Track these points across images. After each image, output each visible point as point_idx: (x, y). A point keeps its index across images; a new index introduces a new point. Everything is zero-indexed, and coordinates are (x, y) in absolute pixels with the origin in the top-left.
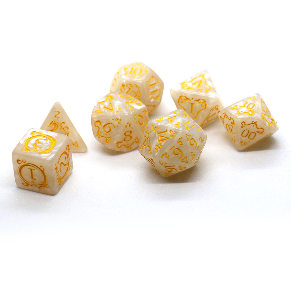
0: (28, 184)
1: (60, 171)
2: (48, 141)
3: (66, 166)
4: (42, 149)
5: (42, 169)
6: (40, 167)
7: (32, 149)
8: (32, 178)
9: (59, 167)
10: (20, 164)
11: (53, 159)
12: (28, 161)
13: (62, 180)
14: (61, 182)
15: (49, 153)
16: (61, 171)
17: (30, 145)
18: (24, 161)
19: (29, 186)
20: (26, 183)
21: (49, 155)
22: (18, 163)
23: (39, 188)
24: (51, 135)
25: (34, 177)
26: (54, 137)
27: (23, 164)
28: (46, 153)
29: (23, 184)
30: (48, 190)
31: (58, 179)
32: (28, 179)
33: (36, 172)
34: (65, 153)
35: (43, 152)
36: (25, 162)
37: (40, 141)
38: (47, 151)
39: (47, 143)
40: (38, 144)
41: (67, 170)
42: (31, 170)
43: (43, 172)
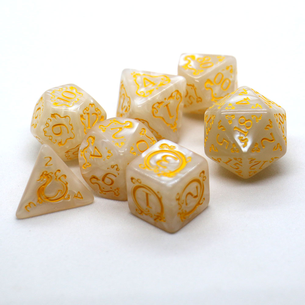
0: (142, 212)
1: (185, 204)
2: (178, 161)
3: (197, 199)
4: (166, 170)
5: (160, 197)
6: (156, 192)
7: (153, 166)
8: (148, 204)
9: (183, 198)
10: (134, 183)
11: (175, 186)
12: (145, 182)
13: (187, 216)
14: (184, 218)
15: (172, 177)
16: (187, 204)
17: (152, 162)
18: (139, 181)
19: (144, 215)
20: (141, 210)
21: (170, 179)
22: (132, 181)
23: (155, 220)
24: (184, 154)
25: (151, 204)
26: (187, 156)
27: (137, 184)
28: (169, 177)
29: (136, 210)
30: (165, 225)
31: (179, 213)
32: (143, 205)
33: (152, 198)
34: (198, 181)
35: (165, 174)
36: (140, 183)
37: (168, 158)
38: (172, 174)
39: (174, 163)
40: (164, 163)
41: (199, 203)
42: (147, 194)
43: (160, 199)
